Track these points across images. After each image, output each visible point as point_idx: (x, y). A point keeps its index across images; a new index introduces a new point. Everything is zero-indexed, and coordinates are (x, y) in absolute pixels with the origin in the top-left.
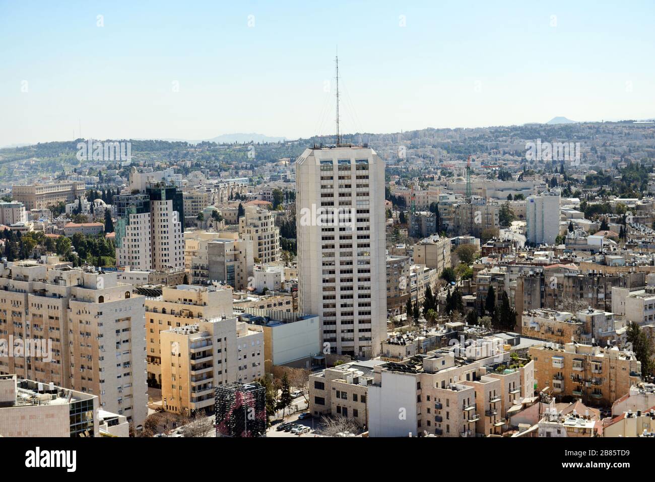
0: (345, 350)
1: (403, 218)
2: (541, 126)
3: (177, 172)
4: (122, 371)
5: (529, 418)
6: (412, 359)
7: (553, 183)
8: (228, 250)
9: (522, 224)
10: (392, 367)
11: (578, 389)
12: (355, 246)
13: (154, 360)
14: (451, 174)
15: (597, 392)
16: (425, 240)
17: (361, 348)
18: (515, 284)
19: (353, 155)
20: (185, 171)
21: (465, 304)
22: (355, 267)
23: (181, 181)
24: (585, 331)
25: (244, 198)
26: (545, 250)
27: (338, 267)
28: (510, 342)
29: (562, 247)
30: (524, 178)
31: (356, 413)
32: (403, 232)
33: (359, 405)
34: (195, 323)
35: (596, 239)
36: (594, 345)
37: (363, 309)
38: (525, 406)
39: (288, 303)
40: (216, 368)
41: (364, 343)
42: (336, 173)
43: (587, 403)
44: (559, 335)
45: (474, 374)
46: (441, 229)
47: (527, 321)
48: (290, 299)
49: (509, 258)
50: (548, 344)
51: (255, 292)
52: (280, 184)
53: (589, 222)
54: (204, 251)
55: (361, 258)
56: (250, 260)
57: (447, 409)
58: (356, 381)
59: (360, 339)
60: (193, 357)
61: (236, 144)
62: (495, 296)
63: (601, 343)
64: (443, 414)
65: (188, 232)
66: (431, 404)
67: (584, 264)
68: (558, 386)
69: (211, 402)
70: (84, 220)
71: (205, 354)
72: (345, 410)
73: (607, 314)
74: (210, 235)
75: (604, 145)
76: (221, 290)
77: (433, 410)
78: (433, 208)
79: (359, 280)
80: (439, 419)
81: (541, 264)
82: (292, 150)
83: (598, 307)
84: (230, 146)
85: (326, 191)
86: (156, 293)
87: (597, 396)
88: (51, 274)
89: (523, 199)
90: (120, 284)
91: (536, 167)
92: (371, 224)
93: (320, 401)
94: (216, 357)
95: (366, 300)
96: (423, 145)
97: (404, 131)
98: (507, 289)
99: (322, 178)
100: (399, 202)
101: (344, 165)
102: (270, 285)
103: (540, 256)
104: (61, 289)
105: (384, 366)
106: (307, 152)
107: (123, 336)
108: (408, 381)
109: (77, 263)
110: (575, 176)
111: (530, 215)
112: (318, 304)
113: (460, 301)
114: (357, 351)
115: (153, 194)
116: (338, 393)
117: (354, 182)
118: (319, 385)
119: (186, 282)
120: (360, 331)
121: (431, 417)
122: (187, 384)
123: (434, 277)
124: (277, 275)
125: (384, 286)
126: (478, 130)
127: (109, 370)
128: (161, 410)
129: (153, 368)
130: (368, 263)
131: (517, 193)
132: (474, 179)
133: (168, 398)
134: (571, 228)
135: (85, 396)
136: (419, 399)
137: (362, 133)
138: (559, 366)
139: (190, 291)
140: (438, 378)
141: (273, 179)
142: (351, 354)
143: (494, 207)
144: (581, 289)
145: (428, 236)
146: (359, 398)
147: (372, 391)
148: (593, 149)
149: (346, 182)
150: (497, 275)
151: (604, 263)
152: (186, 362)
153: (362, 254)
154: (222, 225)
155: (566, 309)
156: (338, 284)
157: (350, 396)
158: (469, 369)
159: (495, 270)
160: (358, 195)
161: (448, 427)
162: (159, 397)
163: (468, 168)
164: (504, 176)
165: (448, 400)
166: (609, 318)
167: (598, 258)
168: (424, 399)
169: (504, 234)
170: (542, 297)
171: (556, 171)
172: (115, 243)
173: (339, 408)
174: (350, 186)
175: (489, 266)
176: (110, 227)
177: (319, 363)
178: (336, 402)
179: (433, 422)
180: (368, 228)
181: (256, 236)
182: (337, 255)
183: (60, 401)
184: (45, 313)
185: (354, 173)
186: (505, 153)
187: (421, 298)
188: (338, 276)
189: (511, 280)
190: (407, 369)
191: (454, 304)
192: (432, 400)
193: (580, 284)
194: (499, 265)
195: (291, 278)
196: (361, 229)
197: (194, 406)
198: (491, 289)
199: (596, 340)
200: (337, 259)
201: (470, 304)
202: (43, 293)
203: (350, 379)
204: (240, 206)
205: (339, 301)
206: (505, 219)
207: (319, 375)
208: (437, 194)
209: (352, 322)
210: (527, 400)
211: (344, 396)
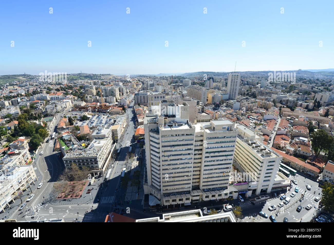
1: (243, 83)
3: (214, 76)
4: (204, 98)
5: (255, 110)
7: (266, 79)
8: (218, 86)
9: (260, 84)
10: (237, 101)
11: (264, 107)
12: (235, 86)
13: (208, 97)
14: (251, 77)
15: (266, 107)
16: (245, 86)
17: (234, 99)
18: (257, 92)
19: (236, 74)
20: (215, 76)
22: (235, 89)
23: (214, 77)
24: (266, 99)
25: (222, 79)
27: (232, 88)
28: (255, 100)
29: (265, 88)
30: (262, 78)
31: (232, 106)
32: (242, 85)
33: (232, 105)
34: (213, 94)
35: (271, 87)
36: (267, 101)
37: (235, 94)
38: (255, 108)
40: (215, 99)
42: (234, 77)
43: (264, 109)
44: (262, 100)
46: (248, 84)
47: (258, 97)
48: (225, 92)
49: (257, 89)
50: (260, 101)
51: (221, 91)
52: (227, 78)
54: (215, 85)
56: (221, 87)
58: (232, 102)
60: (212, 98)
61: (222, 72)
63: (269, 101)
65: (214, 83)
67: (268, 91)
68: (261, 106)
69: (214, 103)
70: (202, 81)
71: (214, 97)
72: (230, 106)
74: (216, 84)
76: (217, 90)
78: (247, 82)
81: (261, 90)
82: (228, 73)
83: (269, 96)
86: (209, 90)
88: (197, 87)
89: (261, 81)
90: (205, 89)
91: (264, 77)
92: (238, 83)
93: (227, 104)
94: (215, 98)
96: (247, 73)
97: (244, 71)
98: (256, 93)
99: (232, 77)
100: (242, 81)
101: (235, 75)
102: (223, 90)
103: (262, 89)
104: (198, 89)
106: (230, 74)
107: (205, 94)
108: (239, 103)
109: (200, 86)
111: (261, 84)
112: (229, 93)
113: (249, 94)
115: (210, 78)
118: (227, 102)
119: (213, 89)
120: (234, 96)
122: (211, 101)
123: (245, 91)
124: (224, 89)
125: (238, 91)
126: (256, 71)
127: (202, 98)
128: (208, 103)
129: (207, 98)
132: (254, 78)
133: (209, 102)
134: (267, 85)
135: (199, 101)
138: (261, 104)
139: (213, 90)
140: (243, 103)
141: (226, 77)
142: (232, 99)
143: (256, 82)
147: (234, 104)
151: (271, 91)
152: (211, 98)
154: (218, 82)
155: (264, 96)
156: (232, 91)
158: (248, 103)
159: (255, 90)
160: (236, 79)
162: (208, 102)
164: (259, 78)
166: (270, 98)
167: (271, 90)
168: (241, 106)
169: (257, 86)
170: (261, 94)
172: (205, 84)
175: (254, 90)
176: (205, 82)
177: (228, 100)
178: (229, 105)
181: (222, 84)
183: (196, 101)
184: (196, 91)
185: (236, 77)
186: (259, 75)
187: (243, 93)
188: (232, 90)
190: (239, 102)
191: (248, 94)
193: (267, 93)
196: (236, 84)
197: (212, 103)
198: (253, 93)
200: (232, 87)
201: (250, 94)
202: (196, 89)
205: (232, 93)
206: (258, 84)
207: (228, 101)
208: (248, 80)
210: (255, 107)
211: (230, 104)
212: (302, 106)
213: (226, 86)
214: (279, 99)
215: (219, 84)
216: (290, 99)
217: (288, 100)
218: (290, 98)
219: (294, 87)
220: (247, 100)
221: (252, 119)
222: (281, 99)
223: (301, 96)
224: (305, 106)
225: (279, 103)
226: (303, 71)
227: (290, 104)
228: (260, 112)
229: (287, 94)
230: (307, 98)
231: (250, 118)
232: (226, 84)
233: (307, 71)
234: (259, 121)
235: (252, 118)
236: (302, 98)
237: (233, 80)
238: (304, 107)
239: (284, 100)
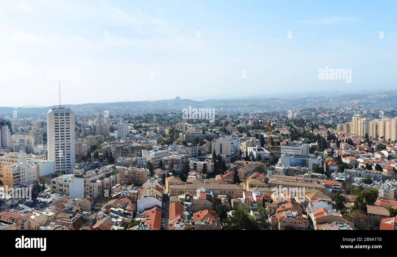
0: (63, 171)
1: (81, 131)
2: (122, 102)
5: (118, 190)
6: (83, 174)
7: (126, 119)
8: (26, 141)
10: (76, 176)
11: (133, 181)
12: (65, 139)
13: (1, 176)
15: (138, 181)
16: (87, 137)
17: (67, 170)
18: (114, 150)
19: (64, 111)
21: (99, 156)
22: (65, 146)
23: (11, 120)
24: (134, 164)
25: (32, 125)
26: (123, 139)
27: (60, 146)
28: (113, 167)
29: (128, 138)
30: (117, 118)
31: (65, 191)
32: (80, 135)
33: (66, 188)
34: (14, 164)
35: (137, 136)
36: (137, 168)
37: (68, 158)
38: (117, 187)
39: (45, 157)
40: (21, 178)
41: (68, 169)
42: (59, 117)
43: (135, 185)
44: (127, 165)
45: (102, 177)
46: (92, 133)
47: (117, 161)
48: (45, 156)
49: (113, 142)
50: (124, 168)
51: (34, 154)
52: (43, 120)
53: (136, 131)
54: (18, 142)
55: (68, 143)
56: (33, 144)
57: (94, 189)
58: (66, 181)
59: (67, 168)
60: (14, 175)
61: (29, 108)
62: (108, 153)
64: (92, 190)
65: (13, 136)
66: (88, 187)
67: (134, 143)
68: (127, 180)
71: (18, 174)
72: (62, 190)
73: (141, 158)
74: (20, 136)
75: (140, 108)
76: (23, 153)
77: (89, 189)
78: (90, 127)
79: (67, 149)
80: (91, 192)
81: (122, 144)
83: (138, 156)
84: (27, 109)
85: (56, 122)
86: (2, 155)
87: (138, 183)
89: (117, 124)
91: (121, 114)
92: (70, 132)
93: (54, 187)
94: (21, 175)
95: (69, 156)
96: (87, 108)
97: (81, 104)
98: (112, 151)
99: (55, 118)
100: (79, 125)
101: (62, 114)
102: (39, 152)
103: (122, 141)
105: (74, 176)
106: (50, 110)
108: (81, 181)
110: (132, 117)
111: (119, 129)
112: (54, 157)
114: (66, 171)
115: (2, 124)
116: (60, 185)
117: (65, 119)
118: (54, 183)
119: (12, 151)
120: (67, 165)
121: (88, 191)
122: (12, 183)
124: (41, 149)
125: (74, 151)
126: (104, 104)
129: (1, 179)
130: (70, 144)
131: (115, 122)
134: (131, 133)
136: (85, 186)
137: (69, 104)
138: (127, 174)
139: (13, 154)
140: (91, 179)
141: (41, 119)
142: (64, 173)
143: (108, 126)
144: (134, 151)
145: (88, 136)
146: (66, 186)
147: (70, 184)
148: (137, 109)
149: (63, 119)
150: (109, 147)
151: (140, 143)
152: (12, 176)
153: (67, 141)
154: (24, 133)
155: (129, 157)
157: (64, 185)
158: (100, 176)
159: (108, 146)
160: (66, 123)
161: (94, 194)
163: (100, 115)
165: (93, 186)
167: (138, 141)
168: (86, 186)
169: (112, 134)
170: (122, 153)
171: (127, 116)
173: (60, 189)
174: (64, 121)
175: (107, 144)
177: (55, 175)
178: (59, 187)
179: (89, 192)
180: (69, 134)
181: (35, 136)
182: (60, 142)
185: (65, 116)
186: (111, 110)
187: (86, 154)
188: (60, 148)
189: (113, 149)
190: (81, 177)
191: (96, 156)
192: (89, 186)
193: (133, 149)
194: (109, 144)
195: (45, 150)
196: (67, 134)
198: (107, 152)
199: (138, 166)
200: (60, 143)
201: (101, 156)
203: (64, 180)
204: (30, 127)
206: (112, 130)
207: (55, 179)
208: (91, 123)
209: (64, 162)
210: (117, 185)
211: (62, 186)
212: (198, 167)
213: (45, 140)
214: (157, 160)
215: (26, 138)
216: (175, 156)
217: (172, 160)
218: (174, 154)
219: (176, 131)
220: (96, 171)
221: (116, 215)
222: (160, 159)
223: (191, 148)
224: (202, 168)
225: (158, 168)
226: (182, 100)
227: (178, 167)
228: (128, 195)
229: (168, 146)
230: (200, 151)
231: (111, 213)
232: (45, 135)
233: (190, 100)
234: (130, 215)
235: (115, 212)
236: (193, 152)
237: (60, 125)
238: (201, 171)
239: (166, 160)
